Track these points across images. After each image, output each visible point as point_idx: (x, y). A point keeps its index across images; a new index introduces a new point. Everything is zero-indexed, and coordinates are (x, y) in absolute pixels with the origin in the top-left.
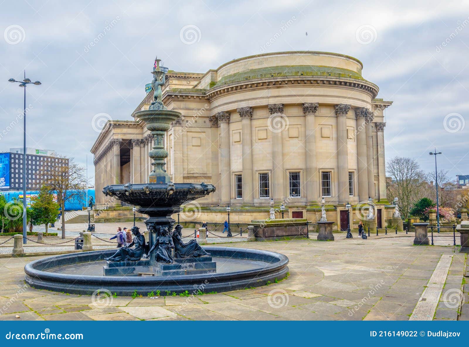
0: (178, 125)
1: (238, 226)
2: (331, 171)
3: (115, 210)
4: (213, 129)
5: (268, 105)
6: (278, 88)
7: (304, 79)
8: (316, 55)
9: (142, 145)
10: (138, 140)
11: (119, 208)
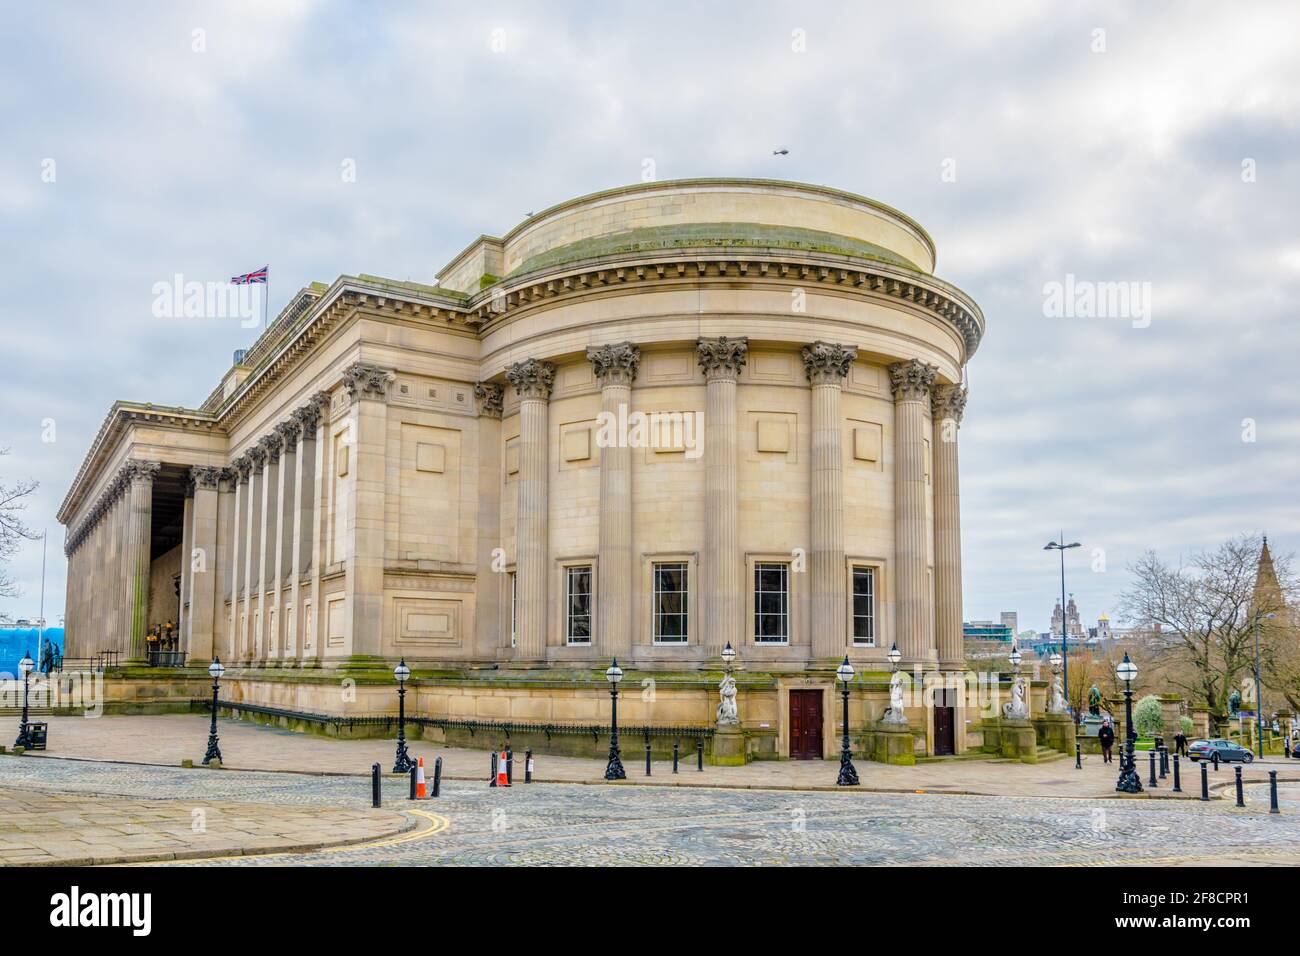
0: (373, 396)
1: (596, 736)
2: (875, 567)
3: (126, 677)
4: (485, 422)
5: (701, 338)
6: (734, 286)
7: (822, 264)
8: (843, 202)
9: (224, 486)
10: (212, 470)
11: (139, 672)
